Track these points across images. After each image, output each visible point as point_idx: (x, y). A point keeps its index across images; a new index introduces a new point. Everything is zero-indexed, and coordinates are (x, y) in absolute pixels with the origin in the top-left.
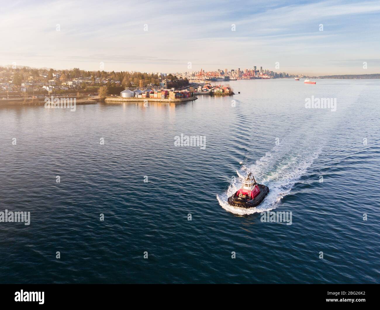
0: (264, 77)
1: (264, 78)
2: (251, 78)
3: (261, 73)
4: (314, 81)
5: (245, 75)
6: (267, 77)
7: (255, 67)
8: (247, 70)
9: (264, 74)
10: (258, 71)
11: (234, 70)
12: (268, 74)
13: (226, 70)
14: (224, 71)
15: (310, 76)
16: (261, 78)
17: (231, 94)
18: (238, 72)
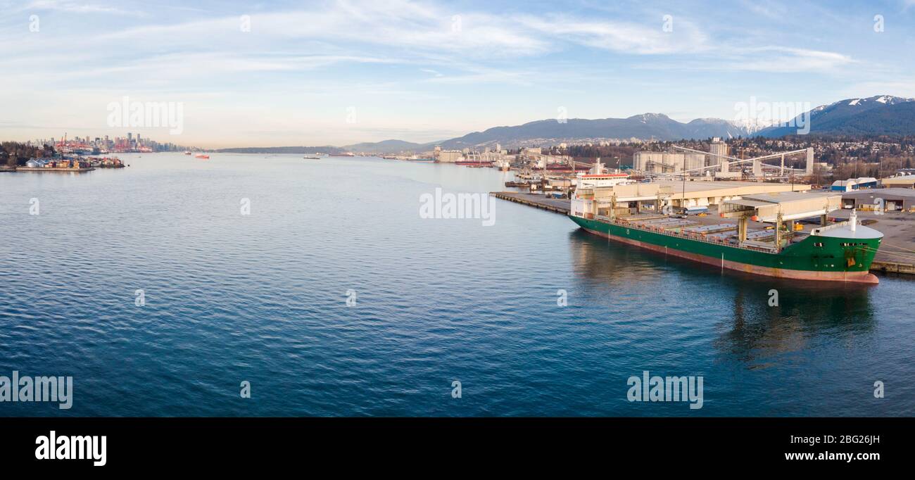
0: (143, 149)
1: (143, 152)
2: (127, 152)
3: (139, 144)
4: (206, 154)
5: (117, 147)
6: (147, 149)
7: (130, 134)
8: (119, 138)
9: (142, 146)
10: (134, 141)
11: (99, 139)
12: (148, 146)
13: (88, 138)
14: (86, 140)
15: (206, 149)
16: (139, 152)
17: (121, 166)
18: (105, 143)
